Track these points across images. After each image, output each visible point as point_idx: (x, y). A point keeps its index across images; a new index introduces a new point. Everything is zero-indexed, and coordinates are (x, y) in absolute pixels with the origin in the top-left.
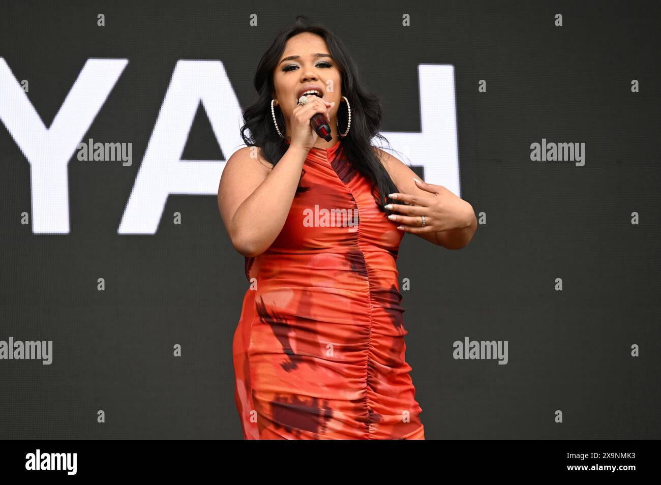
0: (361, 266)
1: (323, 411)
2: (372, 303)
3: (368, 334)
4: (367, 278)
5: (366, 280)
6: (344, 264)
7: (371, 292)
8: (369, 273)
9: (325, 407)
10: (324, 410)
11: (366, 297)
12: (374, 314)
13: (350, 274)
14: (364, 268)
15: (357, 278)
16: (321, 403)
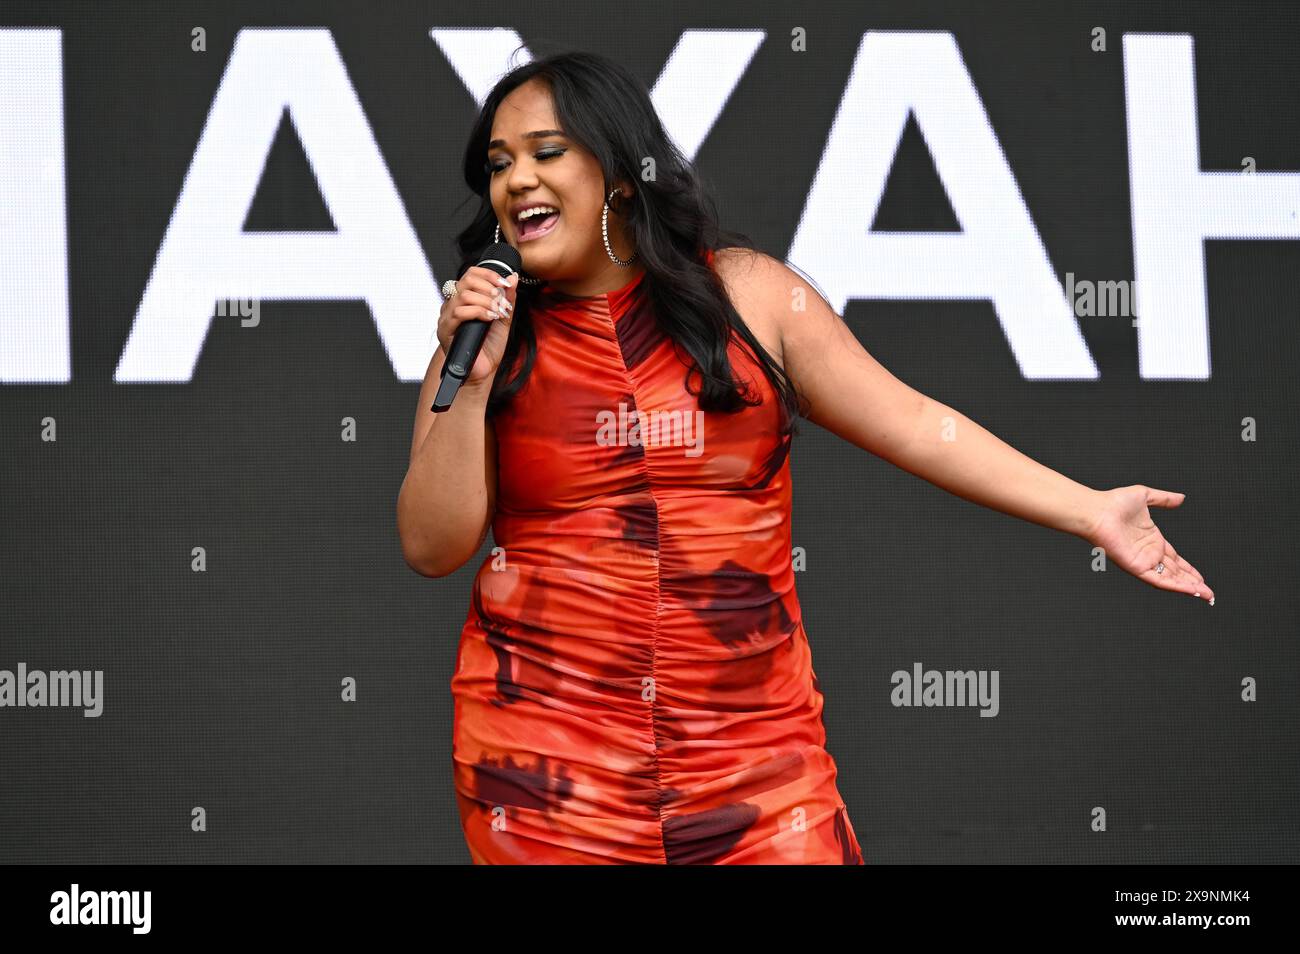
0: (647, 529)
1: (554, 782)
2: (663, 601)
3: (650, 662)
4: (654, 553)
5: (652, 557)
6: (611, 525)
7: (662, 580)
8: (662, 542)
9: (559, 776)
10: (556, 779)
11: (652, 590)
12: (663, 623)
13: (621, 545)
14: (655, 533)
15: (633, 553)
16: (552, 767)
